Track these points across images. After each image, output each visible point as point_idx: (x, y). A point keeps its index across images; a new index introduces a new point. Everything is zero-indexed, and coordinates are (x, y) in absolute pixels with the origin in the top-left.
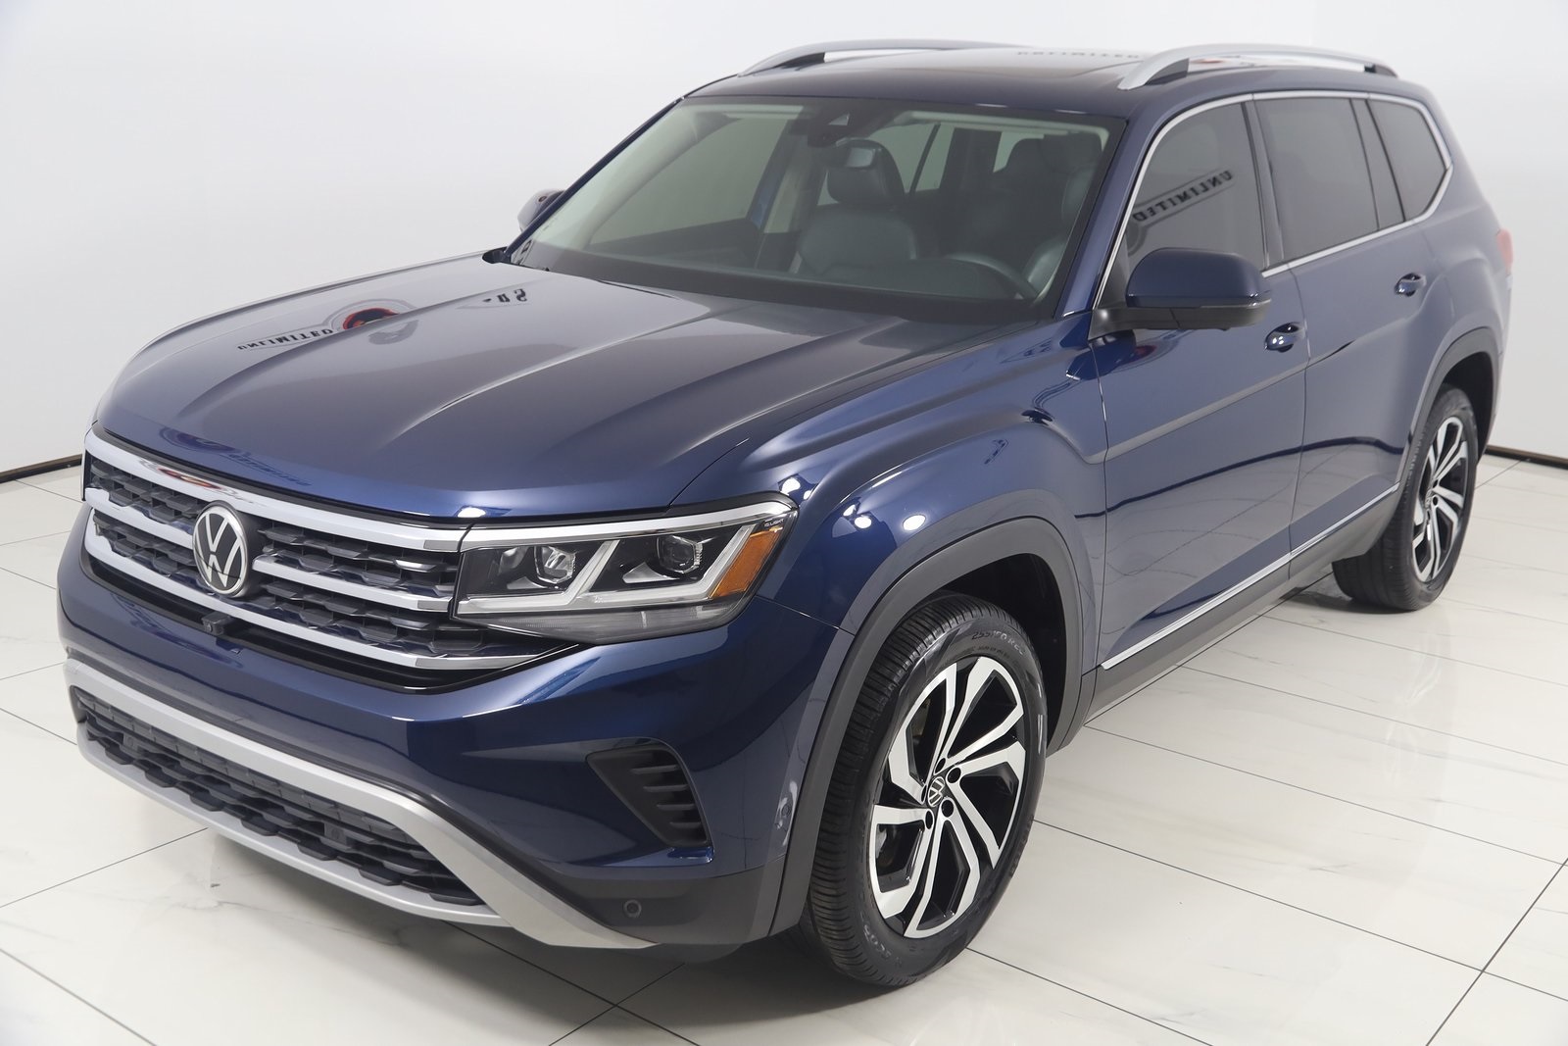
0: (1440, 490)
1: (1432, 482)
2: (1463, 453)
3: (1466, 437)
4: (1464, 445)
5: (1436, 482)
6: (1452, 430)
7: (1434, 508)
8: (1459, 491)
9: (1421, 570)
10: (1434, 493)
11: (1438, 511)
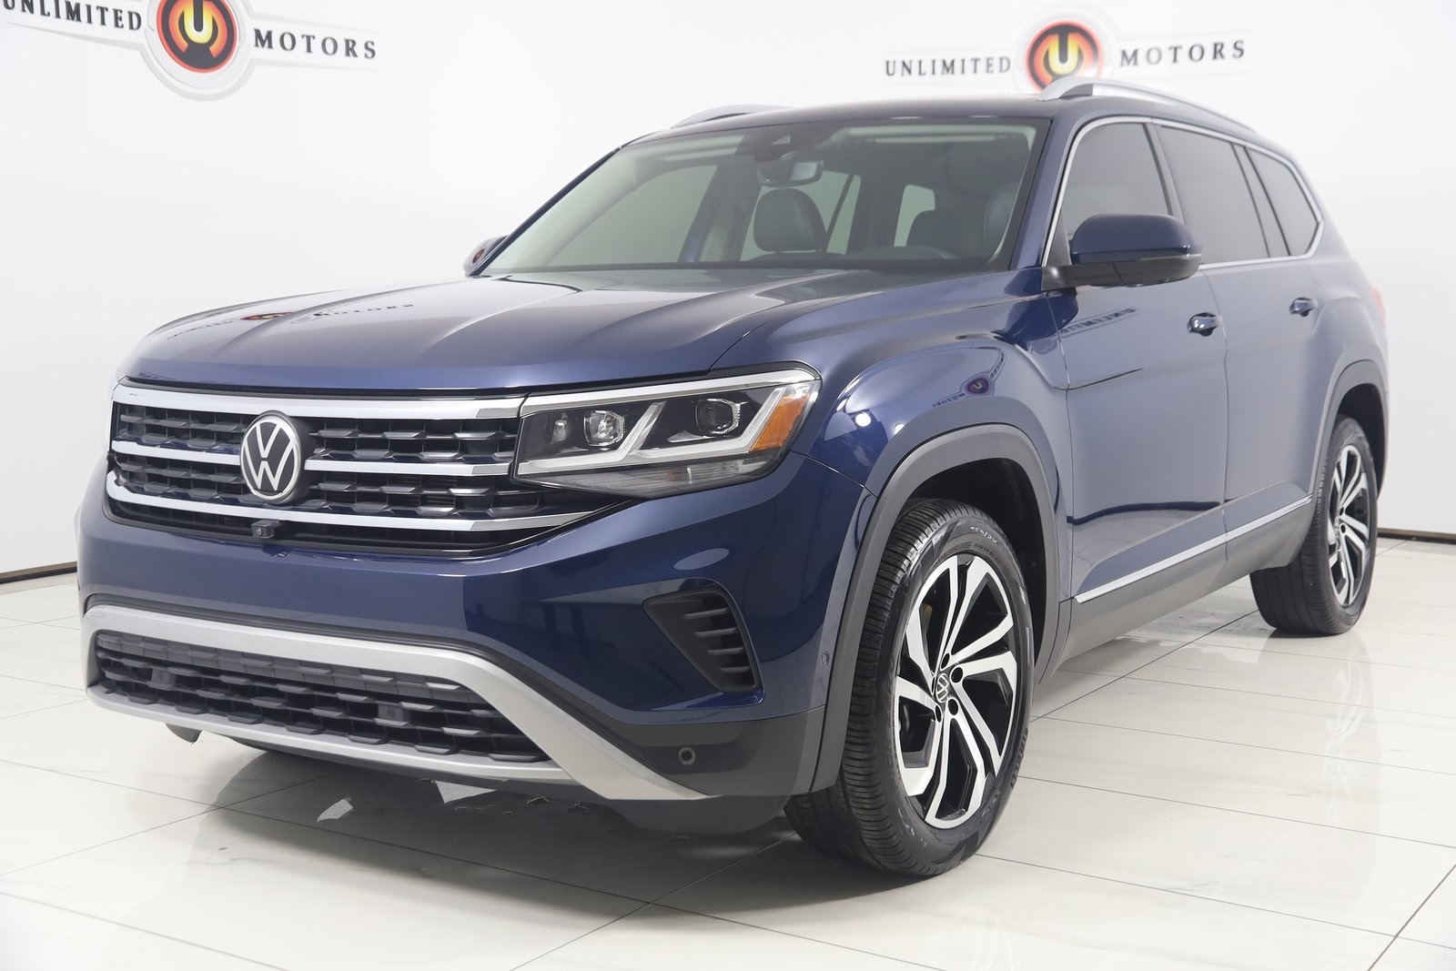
0: (1344, 517)
1: (1339, 508)
2: (1363, 484)
3: (1365, 469)
4: (1363, 476)
5: (1342, 509)
6: (1351, 458)
7: (1343, 535)
8: (1363, 521)
9: (1339, 592)
10: (1341, 521)
11: (1347, 538)
